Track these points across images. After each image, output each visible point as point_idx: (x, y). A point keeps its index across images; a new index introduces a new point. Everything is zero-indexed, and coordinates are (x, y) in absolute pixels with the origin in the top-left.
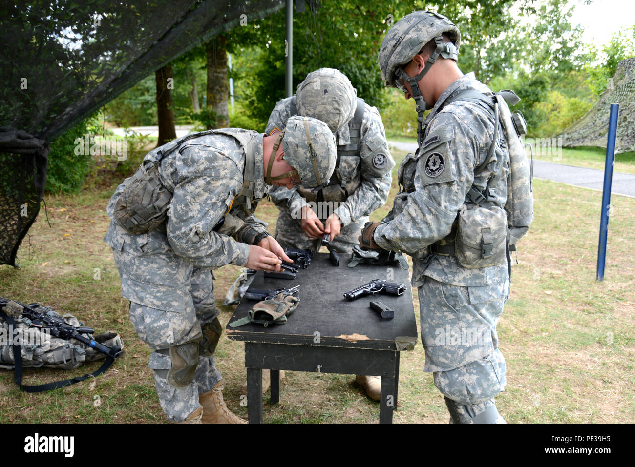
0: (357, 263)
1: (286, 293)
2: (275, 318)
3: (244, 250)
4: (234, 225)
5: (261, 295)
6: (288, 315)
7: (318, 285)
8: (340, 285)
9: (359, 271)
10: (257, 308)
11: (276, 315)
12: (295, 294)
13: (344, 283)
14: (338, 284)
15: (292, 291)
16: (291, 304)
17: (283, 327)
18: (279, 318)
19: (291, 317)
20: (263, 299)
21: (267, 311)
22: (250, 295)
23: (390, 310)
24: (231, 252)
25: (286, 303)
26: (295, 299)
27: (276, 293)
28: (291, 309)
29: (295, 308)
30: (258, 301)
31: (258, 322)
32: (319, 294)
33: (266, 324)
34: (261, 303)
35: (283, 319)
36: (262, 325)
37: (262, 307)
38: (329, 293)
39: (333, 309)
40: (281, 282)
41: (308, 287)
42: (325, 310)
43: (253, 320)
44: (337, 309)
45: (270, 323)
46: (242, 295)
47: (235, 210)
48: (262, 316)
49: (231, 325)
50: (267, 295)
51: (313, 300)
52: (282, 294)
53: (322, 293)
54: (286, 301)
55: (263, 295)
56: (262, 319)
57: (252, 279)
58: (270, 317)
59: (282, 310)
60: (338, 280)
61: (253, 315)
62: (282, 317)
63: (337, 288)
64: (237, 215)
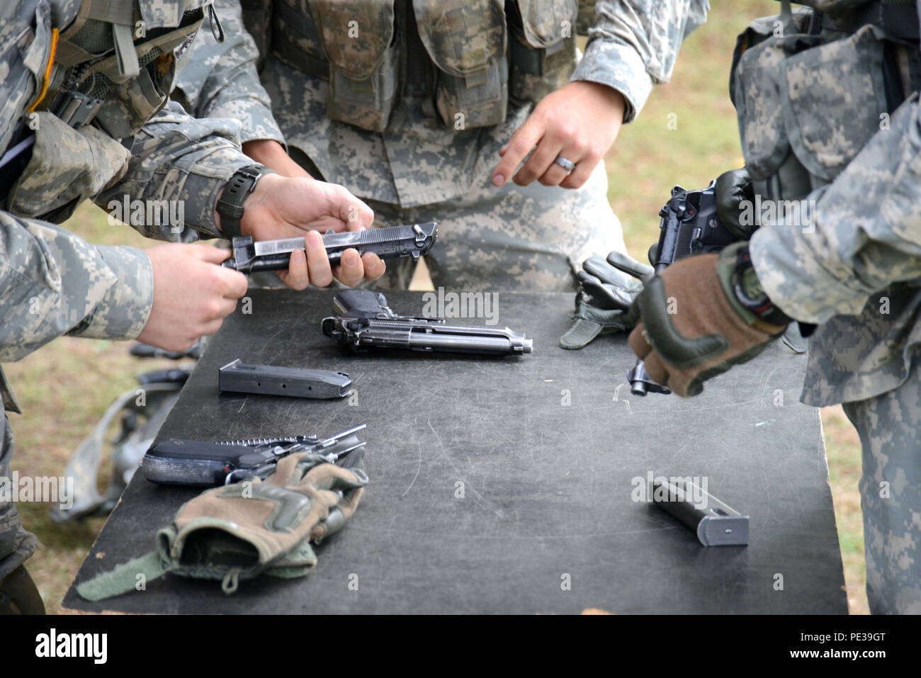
0: (596, 329)
1: (308, 453)
2: (267, 555)
3: (131, 269)
4: (78, 163)
5: (206, 468)
6: (321, 543)
7: (440, 421)
8: (529, 417)
9: (608, 361)
10: (192, 516)
11: (269, 545)
12: (344, 458)
13: (546, 411)
14: (520, 414)
15: (334, 449)
16: (333, 497)
17: (299, 591)
18: (282, 556)
19: (332, 550)
20: (218, 481)
21: (234, 527)
22: (163, 468)
23: (734, 513)
24: (77, 279)
25: (309, 495)
26: (348, 475)
27: (268, 454)
28: (332, 518)
29: (349, 511)
30: (195, 489)
31: (199, 572)
32: (445, 454)
33: (231, 579)
34: (210, 496)
35: (299, 559)
36: (214, 585)
37: (214, 511)
38: (485, 452)
39: (500, 513)
40: (292, 411)
41: (400, 427)
42: (468, 518)
43: (175, 566)
44: (517, 512)
45: (249, 574)
46: (129, 477)
47: (80, 99)
48: (216, 549)
49: (84, 590)
50: (235, 463)
51: (421, 481)
52: (293, 459)
53: (457, 453)
54: (312, 488)
55: (218, 466)
56: (217, 560)
57: (169, 406)
58: (245, 552)
59: (294, 522)
60: (519, 398)
61: (177, 546)
62: (294, 549)
63: (517, 432)
64: (97, 123)
